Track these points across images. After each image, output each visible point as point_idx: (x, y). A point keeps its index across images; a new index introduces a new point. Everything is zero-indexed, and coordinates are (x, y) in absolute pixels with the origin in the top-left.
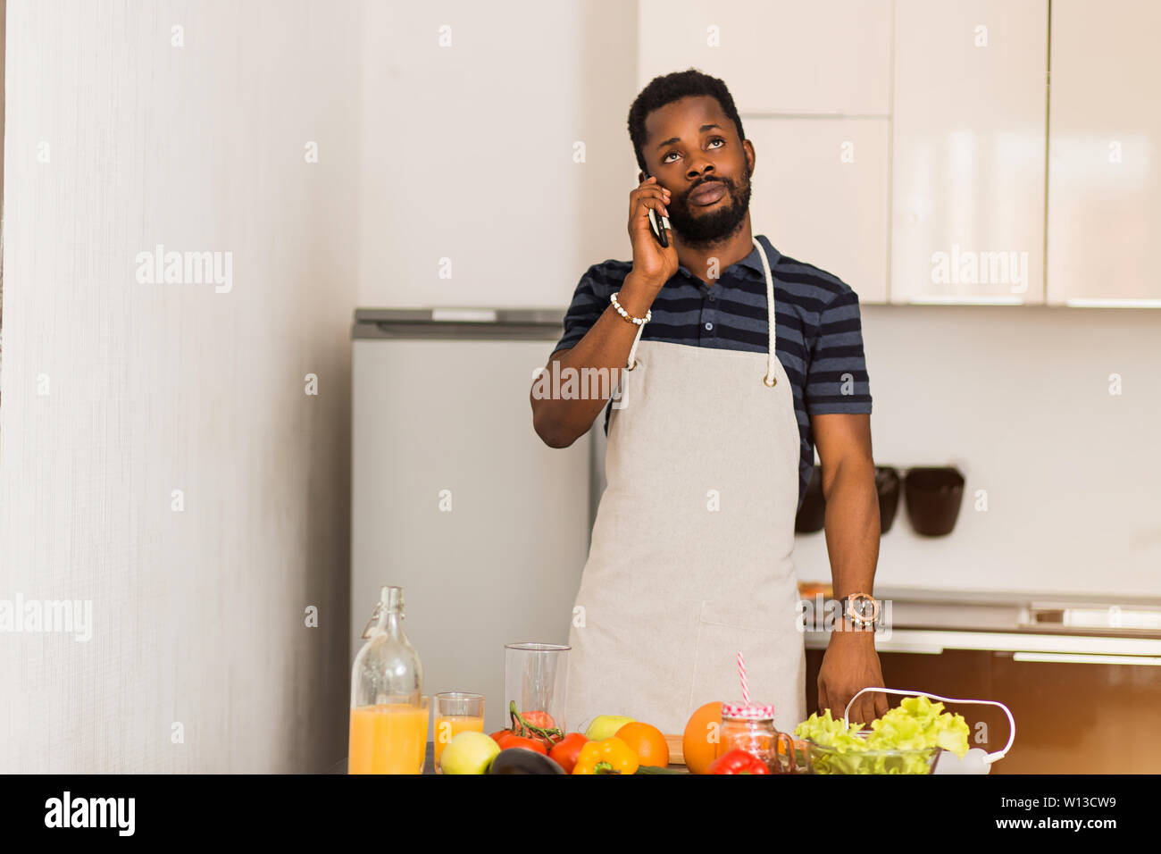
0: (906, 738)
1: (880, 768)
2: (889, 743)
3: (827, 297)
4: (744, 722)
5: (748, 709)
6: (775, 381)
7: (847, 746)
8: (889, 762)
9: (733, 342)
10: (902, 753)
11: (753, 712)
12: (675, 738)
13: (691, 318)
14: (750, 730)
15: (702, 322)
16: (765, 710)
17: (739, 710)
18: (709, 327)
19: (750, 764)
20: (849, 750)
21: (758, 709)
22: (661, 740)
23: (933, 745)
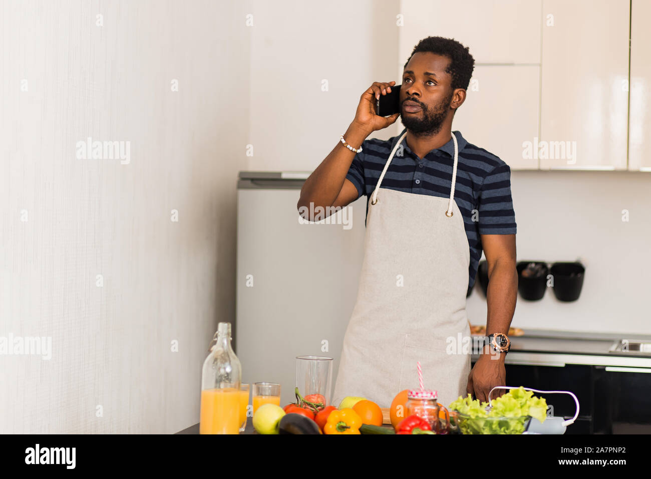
0: (510, 411)
1: (496, 427)
2: (500, 413)
3: (489, 168)
4: (419, 400)
5: (422, 393)
6: (452, 214)
7: (476, 414)
8: (501, 424)
9: (431, 192)
10: (507, 419)
11: (425, 395)
12: (386, 410)
13: (407, 176)
14: (423, 405)
15: (414, 179)
16: (432, 394)
17: (417, 394)
18: (418, 182)
19: (420, 424)
20: (477, 417)
21: (427, 393)
22: (379, 411)
23: (526, 414)
